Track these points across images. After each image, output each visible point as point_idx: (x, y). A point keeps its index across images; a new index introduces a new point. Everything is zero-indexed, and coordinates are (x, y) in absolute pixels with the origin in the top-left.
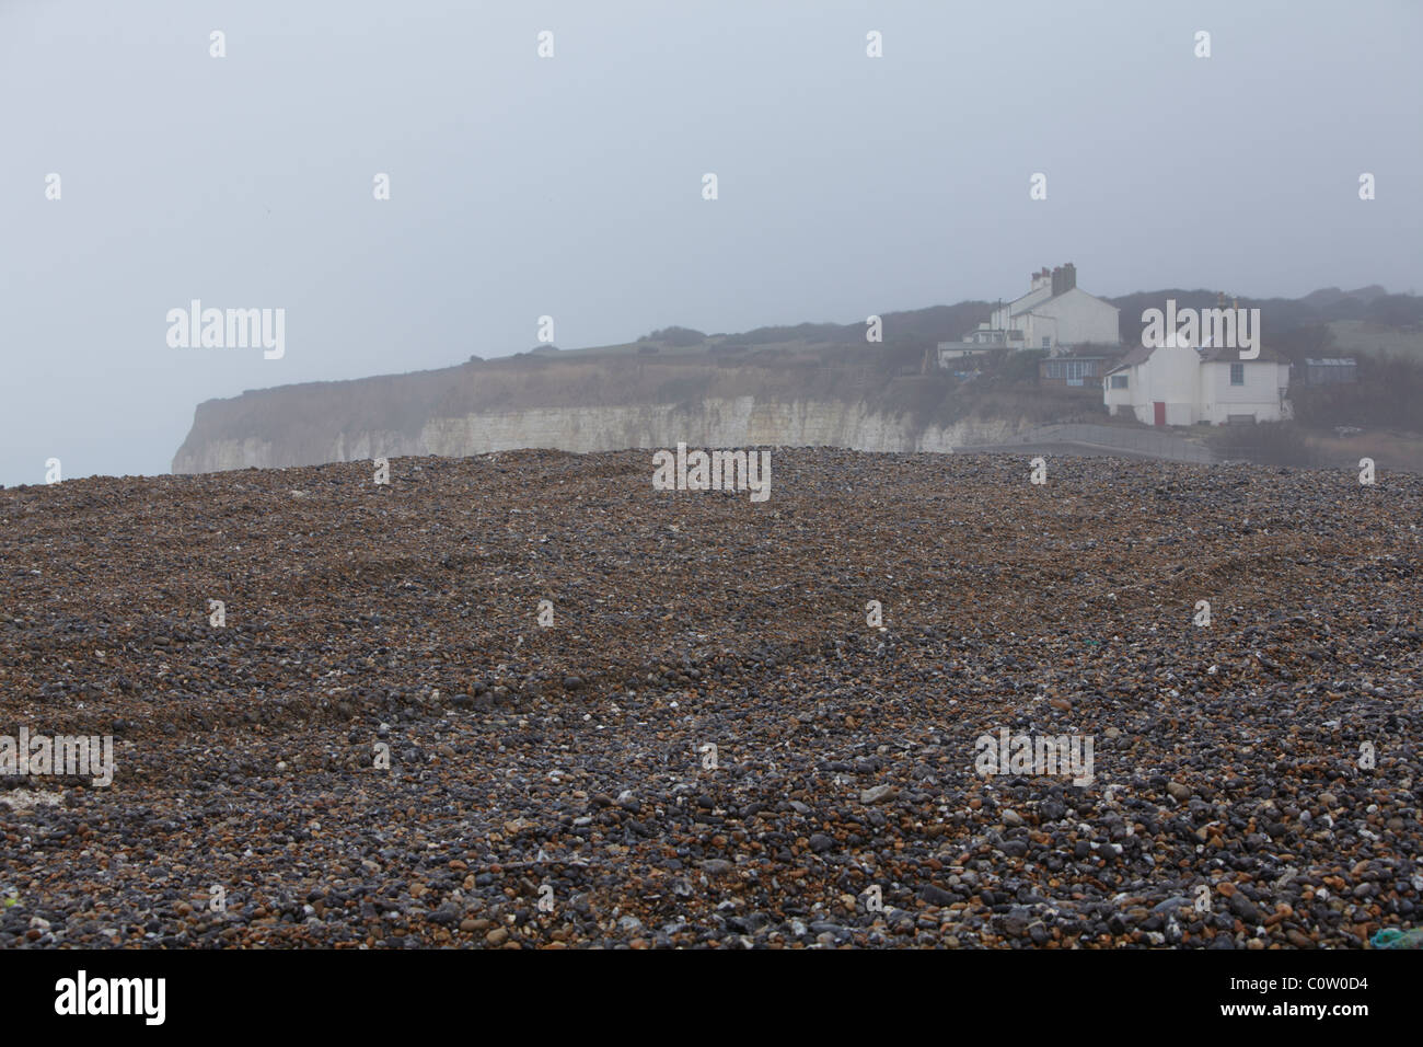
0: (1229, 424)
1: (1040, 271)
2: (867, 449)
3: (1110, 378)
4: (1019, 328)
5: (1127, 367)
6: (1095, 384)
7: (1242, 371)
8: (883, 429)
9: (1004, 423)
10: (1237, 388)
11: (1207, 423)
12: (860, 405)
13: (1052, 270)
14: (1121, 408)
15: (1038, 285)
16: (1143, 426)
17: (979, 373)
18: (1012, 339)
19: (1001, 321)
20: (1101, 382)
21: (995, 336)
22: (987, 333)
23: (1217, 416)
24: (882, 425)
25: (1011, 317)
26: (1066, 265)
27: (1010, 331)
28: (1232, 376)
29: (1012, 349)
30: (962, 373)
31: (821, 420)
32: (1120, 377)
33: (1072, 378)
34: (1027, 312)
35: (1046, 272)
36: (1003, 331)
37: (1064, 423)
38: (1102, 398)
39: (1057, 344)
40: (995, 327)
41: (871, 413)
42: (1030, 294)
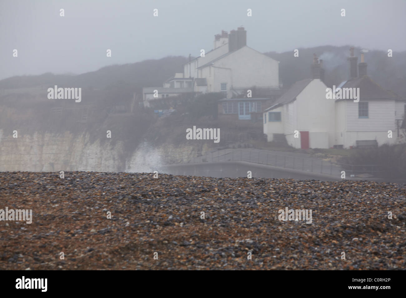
0: (357, 147)
1: (220, 33)
2: (89, 170)
3: (267, 114)
4: (203, 77)
5: (280, 105)
6: (258, 118)
7: (367, 107)
8: (102, 154)
9: (191, 148)
10: (363, 120)
11: (341, 146)
12: (84, 135)
13: (229, 33)
14: (276, 136)
15: (219, 44)
16: (292, 149)
17: (173, 110)
18: (198, 85)
19: (191, 71)
20: (262, 116)
21: (186, 82)
22: (181, 81)
23: (348, 141)
24: (101, 151)
25: (198, 68)
26: (239, 28)
27: (197, 79)
28: (360, 111)
29: (198, 93)
30: (160, 111)
31: (55, 147)
32: (274, 113)
33: (242, 114)
34: (209, 65)
35: (224, 34)
36: (193, 79)
37: (234, 148)
38: (262, 129)
39: (232, 89)
40: (187, 76)
41: (92, 142)
42: (212, 50)
